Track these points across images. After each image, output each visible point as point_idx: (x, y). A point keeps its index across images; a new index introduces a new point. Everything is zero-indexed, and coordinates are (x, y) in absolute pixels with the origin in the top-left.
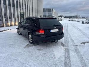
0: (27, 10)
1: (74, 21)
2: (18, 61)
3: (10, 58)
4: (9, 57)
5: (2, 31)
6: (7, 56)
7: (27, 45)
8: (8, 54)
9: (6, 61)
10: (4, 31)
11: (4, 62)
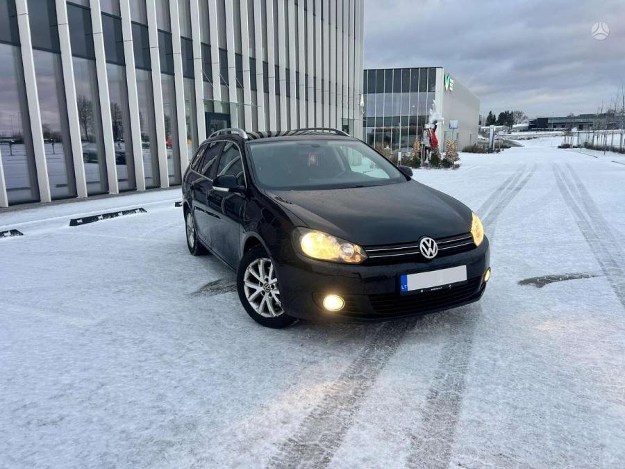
0: (253, 89)
1: (598, 148)
2: (144, 345)
3: (110, 333)
4: (107, 330)
5: (116, 214)
6: (99, 324)
7: (210, 284)
8: (104, 317)
9: (91, 341)
10: (125, 213)
11: (82, 345)
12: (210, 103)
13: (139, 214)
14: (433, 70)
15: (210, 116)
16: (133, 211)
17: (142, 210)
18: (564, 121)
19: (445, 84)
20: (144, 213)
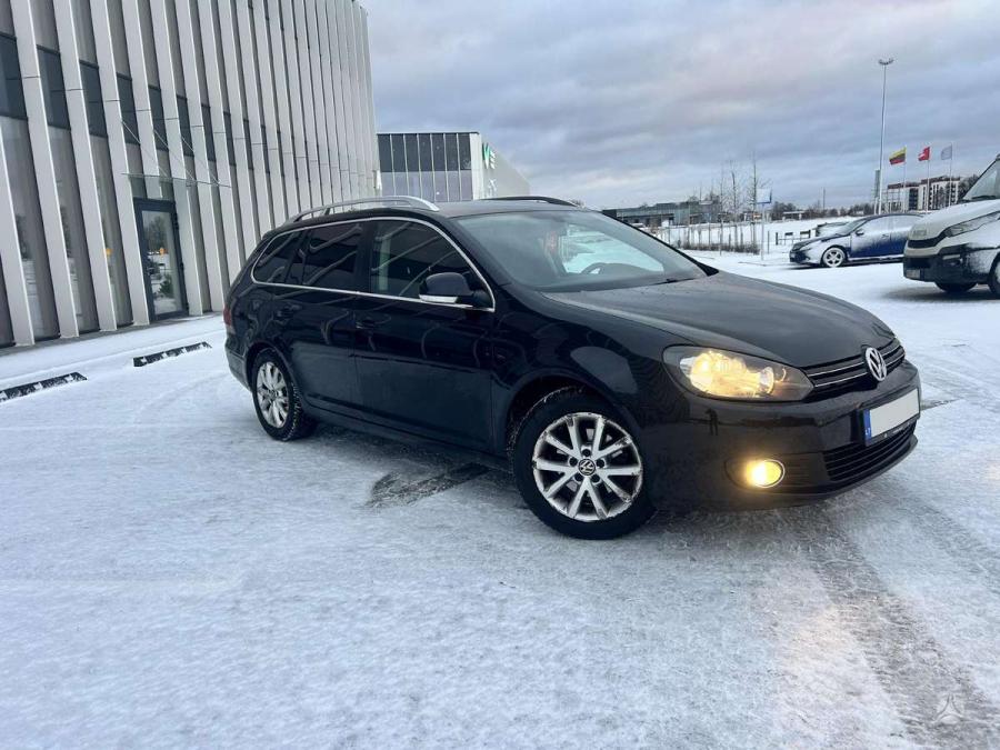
0: (212, 158)
1: (703, 248)
10: (46, 384)
12: (139, 182)
13: (72, 384)
14: (465, 137)
15: (142, 203)
16: (62, 379)
17: (77, 376)
18: (637, 214)
19: (484, 158)
20: (81, 382)
